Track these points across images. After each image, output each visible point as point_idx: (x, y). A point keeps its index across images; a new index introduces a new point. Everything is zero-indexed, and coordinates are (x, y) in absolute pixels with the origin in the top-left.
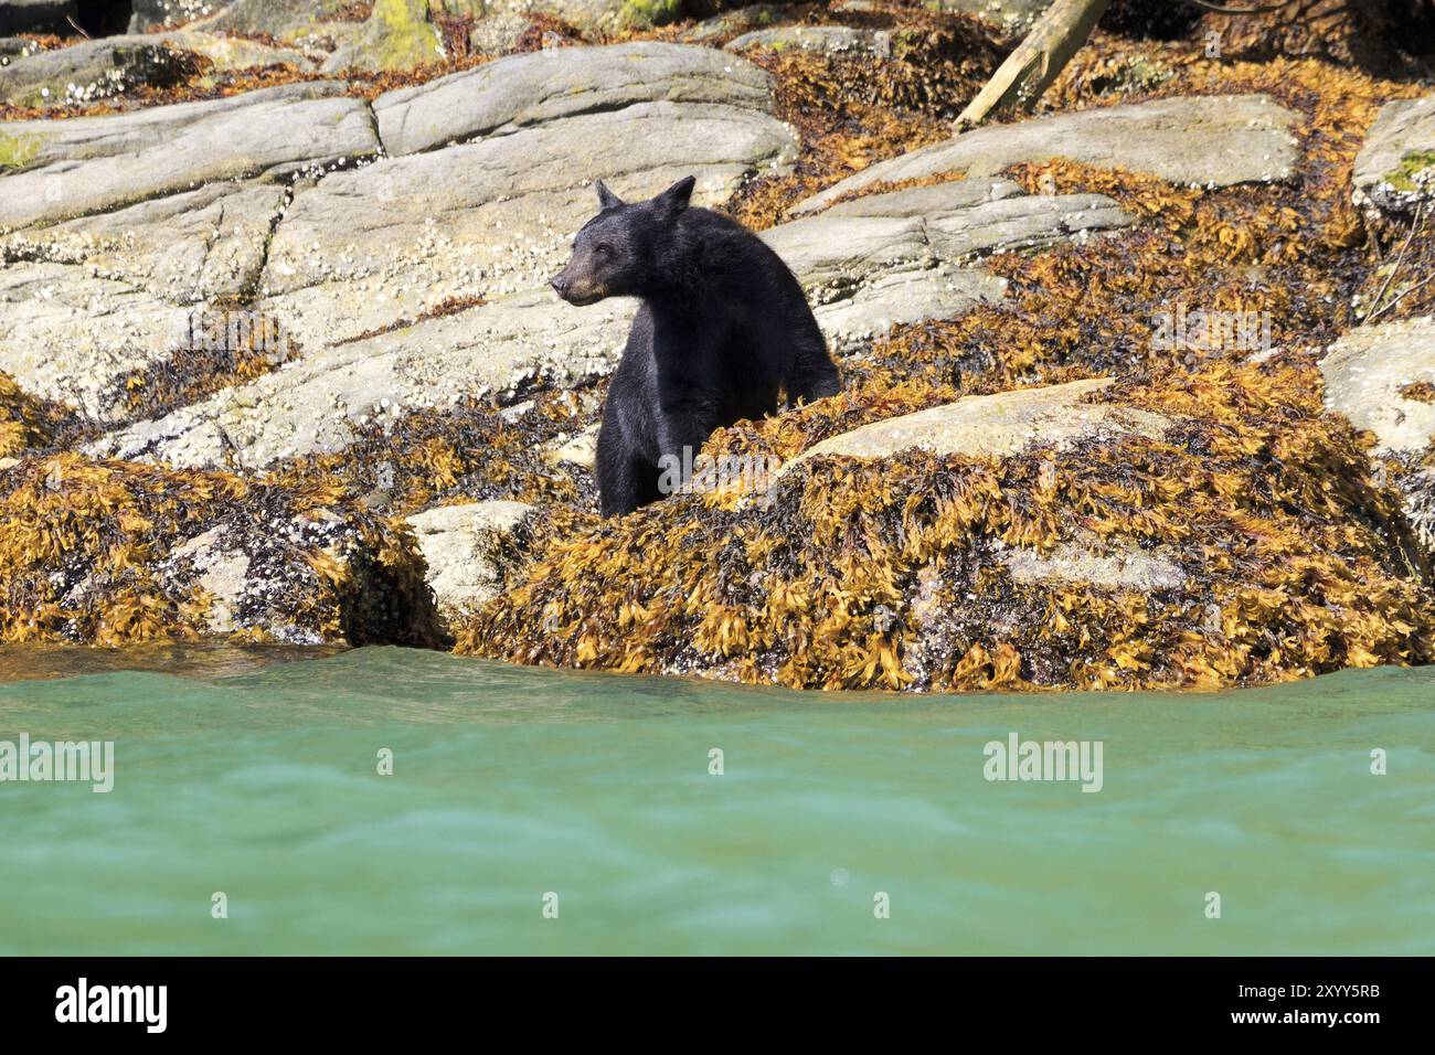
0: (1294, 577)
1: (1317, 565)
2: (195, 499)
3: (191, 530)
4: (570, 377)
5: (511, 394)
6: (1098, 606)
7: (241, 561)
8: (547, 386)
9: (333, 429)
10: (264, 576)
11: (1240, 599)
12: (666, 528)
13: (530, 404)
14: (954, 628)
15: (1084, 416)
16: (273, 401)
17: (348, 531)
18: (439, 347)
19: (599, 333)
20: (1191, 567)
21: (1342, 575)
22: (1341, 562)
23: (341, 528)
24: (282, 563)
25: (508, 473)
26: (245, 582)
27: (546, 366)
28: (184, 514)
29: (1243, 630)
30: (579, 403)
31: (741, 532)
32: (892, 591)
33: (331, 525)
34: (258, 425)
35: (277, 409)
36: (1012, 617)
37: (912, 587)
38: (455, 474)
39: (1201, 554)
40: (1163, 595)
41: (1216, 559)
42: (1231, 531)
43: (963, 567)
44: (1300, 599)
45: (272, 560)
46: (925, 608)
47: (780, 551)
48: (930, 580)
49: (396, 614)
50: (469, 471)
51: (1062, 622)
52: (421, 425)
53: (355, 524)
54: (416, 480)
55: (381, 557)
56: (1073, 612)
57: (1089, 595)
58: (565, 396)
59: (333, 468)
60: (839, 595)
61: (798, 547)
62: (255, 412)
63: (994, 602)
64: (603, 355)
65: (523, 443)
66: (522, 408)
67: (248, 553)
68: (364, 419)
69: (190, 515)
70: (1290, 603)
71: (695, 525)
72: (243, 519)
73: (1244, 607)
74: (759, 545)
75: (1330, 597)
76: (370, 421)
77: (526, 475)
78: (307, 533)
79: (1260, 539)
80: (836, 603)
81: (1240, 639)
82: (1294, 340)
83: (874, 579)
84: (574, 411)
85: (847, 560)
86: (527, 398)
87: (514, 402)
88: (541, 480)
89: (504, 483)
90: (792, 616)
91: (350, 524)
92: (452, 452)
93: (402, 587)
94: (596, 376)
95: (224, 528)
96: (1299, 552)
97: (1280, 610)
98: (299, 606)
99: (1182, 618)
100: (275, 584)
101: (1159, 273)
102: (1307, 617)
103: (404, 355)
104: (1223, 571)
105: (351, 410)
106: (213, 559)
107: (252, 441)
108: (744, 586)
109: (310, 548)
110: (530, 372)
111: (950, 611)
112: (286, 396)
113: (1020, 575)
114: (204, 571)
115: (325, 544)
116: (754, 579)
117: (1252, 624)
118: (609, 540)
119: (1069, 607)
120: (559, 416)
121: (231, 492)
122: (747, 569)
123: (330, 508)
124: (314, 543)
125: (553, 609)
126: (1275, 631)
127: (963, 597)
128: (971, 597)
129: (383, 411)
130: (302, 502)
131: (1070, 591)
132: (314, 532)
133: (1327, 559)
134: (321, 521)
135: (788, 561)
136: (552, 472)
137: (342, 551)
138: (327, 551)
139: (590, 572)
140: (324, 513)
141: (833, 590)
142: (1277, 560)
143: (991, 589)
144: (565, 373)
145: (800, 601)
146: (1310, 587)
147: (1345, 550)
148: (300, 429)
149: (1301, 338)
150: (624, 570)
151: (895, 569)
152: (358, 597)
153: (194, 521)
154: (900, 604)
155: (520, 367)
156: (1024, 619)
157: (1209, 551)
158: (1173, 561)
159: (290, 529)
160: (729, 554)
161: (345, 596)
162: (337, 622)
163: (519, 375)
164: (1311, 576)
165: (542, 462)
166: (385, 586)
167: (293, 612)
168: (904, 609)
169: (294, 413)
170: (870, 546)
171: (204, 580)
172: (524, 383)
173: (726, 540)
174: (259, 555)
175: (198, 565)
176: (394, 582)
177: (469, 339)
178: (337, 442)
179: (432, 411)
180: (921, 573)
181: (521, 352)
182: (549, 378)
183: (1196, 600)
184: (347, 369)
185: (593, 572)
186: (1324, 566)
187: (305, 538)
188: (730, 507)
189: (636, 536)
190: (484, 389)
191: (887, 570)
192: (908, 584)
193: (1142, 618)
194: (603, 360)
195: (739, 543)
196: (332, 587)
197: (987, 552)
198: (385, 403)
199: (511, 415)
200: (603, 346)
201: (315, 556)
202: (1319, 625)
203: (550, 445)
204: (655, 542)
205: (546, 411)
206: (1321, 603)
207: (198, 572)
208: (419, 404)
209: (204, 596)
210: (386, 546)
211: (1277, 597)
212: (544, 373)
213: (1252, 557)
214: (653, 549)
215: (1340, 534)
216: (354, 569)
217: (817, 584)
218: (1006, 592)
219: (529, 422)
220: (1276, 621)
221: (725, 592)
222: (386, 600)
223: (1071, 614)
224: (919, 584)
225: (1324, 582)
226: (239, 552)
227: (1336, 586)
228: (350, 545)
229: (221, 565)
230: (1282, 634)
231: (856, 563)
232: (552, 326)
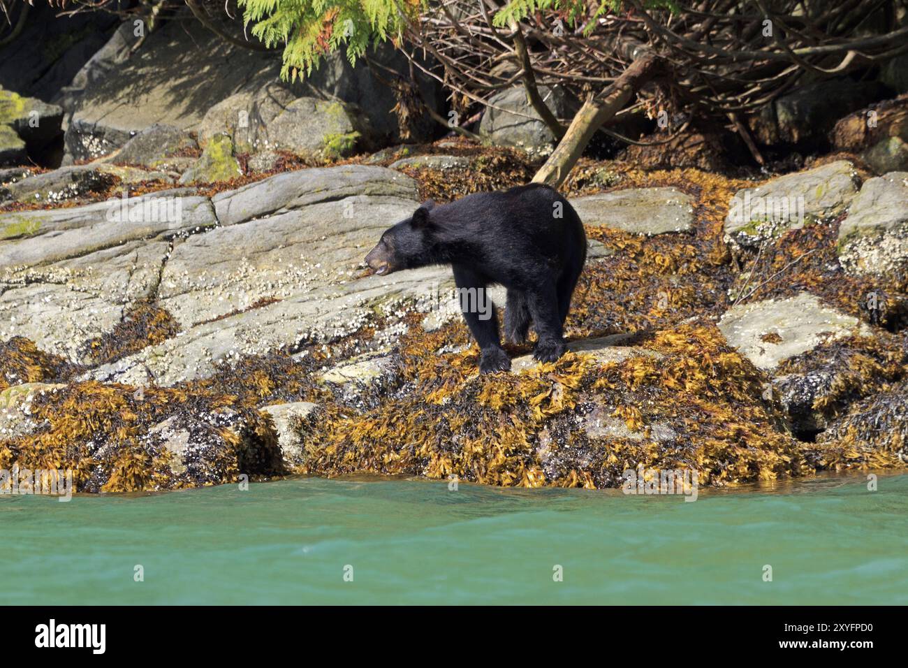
0: (731, 434)
1: (742, 427)
2: (159, 403)
3: (158, 419)
4: (326, 338)
5: (296, 347)
6: (633, 450)
7: (185, 434)
8: (314, 342)
9: (205, 366)
10: (197, 442)
11: (705, 445)
12: (407, 414)
13: (307, 352)
14: (558, 462)
15: (620, 353)
16: (174, 352)
17: (239, 418)
18: (258, 323)
19: (340, 315)
20: (679, 429)
21: (755, 432)
22: (753, 425)
23: (235, 417)
24: (207, 435)
25: (298, 388)
26: (187, 445)
27: (314, 332)
28: (154, 411)
29: (707, 461)
30: (332, 351)
31: (446, 415)
32: (526, 444)
33: (231, 415)
34: (166, 365)
35: (176, 357)
36: (589, 456)
37: (536, 441)
38: (271, 389)
39: (684, 423)
40: (666, 444)
41: (691, 425)
42: (697, 411)
43: (562, 431)
44: (735, 444)
45: (201, 433)
46: (544, 452)
47: (468, 424)
48: (545, 438)
49: (264, 460)
50: (277, 387)
51: (613, 458)
52: (251, 364)
53: (243, 414)
54: (250, 392)
55: (256, 431)
56: (620, 453)
57: (627, 445)
58: (324, 348)
59: (207, 386)
60: (499, 447)
61: (477, 422)
62: (164, 359)
63: (579, 449)
64: (343, 326)
65: (304, 372)
66: (302, 354)
67: (189, 430)
68: (221, 361)
69: (157, 411)
70: (730, 447)
71: (421, 412)
72: (185, 413)
73: (706, 450)
74: (457, 421)
75: (749, 443)
76: (224, 362)
77: (308, 388)
78: (219, 419)
79: (712, 414)
80: (497, 450)
81: (705, 466)
82: (704, 313)
83: (516, 438)
84: (329, 356)
85: (502, 429)
86: (305, 349)
87: (298, 351)
88: (315, 391)
89: (296, 393)
90: (475, 457)
91: (240, 415)
92: (268, 377)
93: (267, 446)
94: (339, 337)
95: (175, 418)
96: (733, 421)
97: (724, 450)
98: (216, 457)
99: (676, 455)
100: (204, 446)
101: (626, 280)
102: (738, 453)
103: (240, 328)
104: (695, 431)
105: (214, 356)
106: (171, 434)
107: (163, 374)
108: (450, 443)
109: (220, 426)
110: (306, 335)
111: (556, 454)
112: (180, 349)
113: (592, 435)
114: (167, 440)
115: (228, 425)
116: (454, 439)
117: (711, 457)
118: (377, 420)
119: (617, 451)
120: (322, 358)
121: (177, 399)
122: (451, 434)
123: (229, 406)
124: (222, 426)
125: (349, 455)
126: (723, 461)
127: (563, 446)
128: (566, 446)
129: (230, 357)
130: (216, 404)
131: (618, 442)
132: (222, 419)
133: (747, 424)
134: (225, 413)
135: (472, 430)
136: (321, 387)
137: (237, 428)
138: (229, 429)
139: (367, 437)
140: (227, 409)
141: (496, 444)
142: (722, 425)
143: (576, 442)
144: (323, 336)
145: (479, 449)
146: (739, 439)
147: (754, 419)
148: (188, 367)
149: (707, 312)
150: (386, 435)
151: (527, 433)
152: (245, 452)
153: (160, 414)
154: (530, 450)
155: (300, 333)
156: (595, 457)
157: (687, 421)
158: (669, 426)
159: (210, 418)
160: (441, 426)
161: (239, 451)
162: (235, 465)
163: (300, 337)
164: (739, 432)
165: (315, 381)
166: (258, 446)
167: (213, 460)
168: (533, 453)
169: (185, 359)
170: (514, 421)
171: (167, 445)
172: (303, 341)
173: (439, 419)
174: (195, 431)
175: (163, 436)
176: (264, 442)
177: (273, 319)
178: (207, 373)
179: (256, 356)
180: (540, 434)
181: (300, 325)
182: (315, 339)
183: (683, 446)
184: (211, 336)
185: (369, 437)
186: (746, 428)
187: (218, 422)
188: (440, 402)
189: (391, 418)
190: (282, 345)
191: (523, 433)
192: (534, 440)
193: (656, 456)
194: (343, 329)
195: (445, 420)
196: (233, 447)
197: (574, 423)
198: (232, 353)
199: (297, 358)
200: (343, 321)
201: (223, 431)
202: (745, 458)
203: (318, 373)
204: (401, 421)
205: (315, 355)
206: (745, 447)
207: (163, 441)
208: (249, 353)
209: (167, 453)
210: (258, 425)
211: (722, 445)
212: (312, 336)
213: (709, 424)
214: (400, 425)
215: (752, 412)
216: (243, 438)
217: (487, 441)
218: (584, 442)
219: (306, 361)
220: (724, 456)
221: (439, 446)
222: (259, 453)
223: (617, 455)
224: (539, 440)
225: (746, 436)
226: (184, 430)
227: (752, 438)
228: (241, 425)
229: (175, 437)
230: (727, 463)
231: (507, 430)
232: (316, 312)
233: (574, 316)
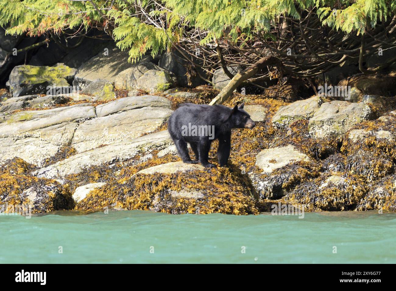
0: (224, 196)
1: (229, 194)
2: (28, 182)
3: (27, 188)
4: (123, 159)
5: (111, 162)
6: (187, 201)
7: (35, 193)
8: (118, 161)
9: (77, 169)
10: (39, 196)
11: (213, 200)
12: (111, 187)
13: (114, 164)
14: (160, 205)
15: (189, 166)
16: (67, 164)
17: (56, 188)
18: (98, 153)
19: (128, 151)
20: (205, 194)
21: (234, 195)
22: (235, 193)
23: (54, 187)
24: (43, 194)
25: (108, 177)
26: (36, 197)
27: (118, 157)
28: (26, 185)
29: (213, 206)
30: (124, 164)
31: (123, 188)
32: (149, 199)
33: (52, 187)
34: (64, 168)
35: (67, 165)
36: (171, 203)
37: (153, 198)
38: (99, 178)
39: (207, 192)
40: (199, 199)
41: (210, 193)
42: (213, 187)
43: (163, 194)
44: (225, 200)
45: (41, 193)
46: (155, 202)
47: (130, 191)
48: (157, 197)
49: (66, 203)
50: (101, 177)
51: (179, 204)
52: (94, 168)
53: (57, 187)
54: (91, 178)
55: (62, 193)
56: (182, 203)
57: (185, 199)
58: (121, 163)
60: (139, 199)
61: (133, 190)
62: (63, 166)
63: (168, 201)
64: (129, 155)
65: (112, 172)
66: (113, 165)
67: (37, 192)
68: (84, 167)
69: (27, 185)
70: (223, 201)
71: (116, 186)
72: (36, 186)
73: (213, 201)
74: (126, 190)
75: (231, 200)
76: (85, 168)
77: (111, 178)
78: (48, 188)
79: (219, 189)
80: (138, 201)
81: (213, 208)
82: (253, 152)
83: (146, 196)
84: (123, 166)
85: (141, 193)
86: (114, 163)
87: (112, 164)
88: (113, 178)
89: (107, 179)
90: (130, 203)
91: (56, 187)
92: (98, 173)
93: (66, 198)
94: (127, 159)
95: (33, 187)
96: (226, 191)
97: (221, 202)
98: (45, 202)
99: (202, 204)
100: (41, 198)
101: (235, 139)
102: (226, 203)
103: (92, 155)
104: (211, 195)
105: (81, 165)
106: (30, 193)
107: (63, 171)
108: (122, 198)
109: (48, 191)
110: (115, 158)
111: (160, 203)
112: (69, 163)
113: (173, 196)
114: (28, 195)
115: (51, 190)
116: (125, 197)
117: (215, 205)
118: (101, 189)
119: (181, 202)
120: (119, 166)
121: (35, 181)
122: (124, 195)
123: (53, 183)
124: (49, 190)
125: (90, 202)
126: (220, 206)
127: (162, 200)
128: (164, 200)
129: (87, 166)
130: (48, 182)
131: (182, 198)
132: (49, 188)
133: (232, 193)
134: (51, 186)
135: (131, 193)
136: (116, 177)
137: (54, 191)
138: (51, 192)
139: (97, 195)
140: (51, 184)
141: (138, 198)
142: (222, 193)
143: (167, 198)
144: (122, 158)
145: (132, 200)
146: (228, 198)
147: (237, 191)
148: (71, 169)
149: (254, 151)
150: (103, 195)
151: (150, 195)
152: (57, 200)
153: (28, 186)
154: (150, 201)
155: (113, 157)
156: (173, 204)
157: (208, 191)
158: (202, 193)
159: (45, 188)
160: (120, 192)
161: (54, 200)
162: (52, 205)
163: (113, 159)
164: (228, 196)
165: (114, 175)
166: (63, 198)
167: (44, 203)
168: (151, 202)
169: (71, 166)
170: (146, 190)
171: (28, 197)
172: (114, 160)
173: (120, 189)
174: (39, 192)
175: (27, 194)
176: (65, 197)
177: (104, 152)
178: (78, 171)
179: (96, 165)
180: (155, 195)
181: (114, 154)
182: (119, 159)
183: (205, 200)
184: (81, 158)
185: (98, 195)
186: (231, 194)
187: (47, 189)
188: (122, 183)
189: (105, 189)
190: (106, 161)
191: (149, 195)
192: (152, 197)
193: (194, 204)
194: (129, 156)
195: (123, 190)
196: (52, 198)
197: (167, 192)
198: (88, 164)
199: (111, 166)
200: (129, 153)
201: (49, 192)
202: (228, 205)
203: (116, 172)
204: (109, 190)
205: (117, 165)
206: (229, 201)
207: (27, 196)
208: (94, 164)
209: (28, 200)
210: (63, 191)
211: (220, 200)
212: (118, 158)
213: (217, 192)
214: (108, 191)
215: (236, 188)
216: (57, 195)
217: (135, 197)
218: (170, 199)
219: (114, 168)
220: (220, 204)
221: (119, 199)
222: (64, 201)
223: (181, 203)
224: (154, 197)
225: (231, 197)
226: (35, 192)
227: (233, 197)
228: (56, 190)
229: (32, 194)
230: (221, 207)
231: (142, 193)
232: (120, 149)
233: (212, 152)
